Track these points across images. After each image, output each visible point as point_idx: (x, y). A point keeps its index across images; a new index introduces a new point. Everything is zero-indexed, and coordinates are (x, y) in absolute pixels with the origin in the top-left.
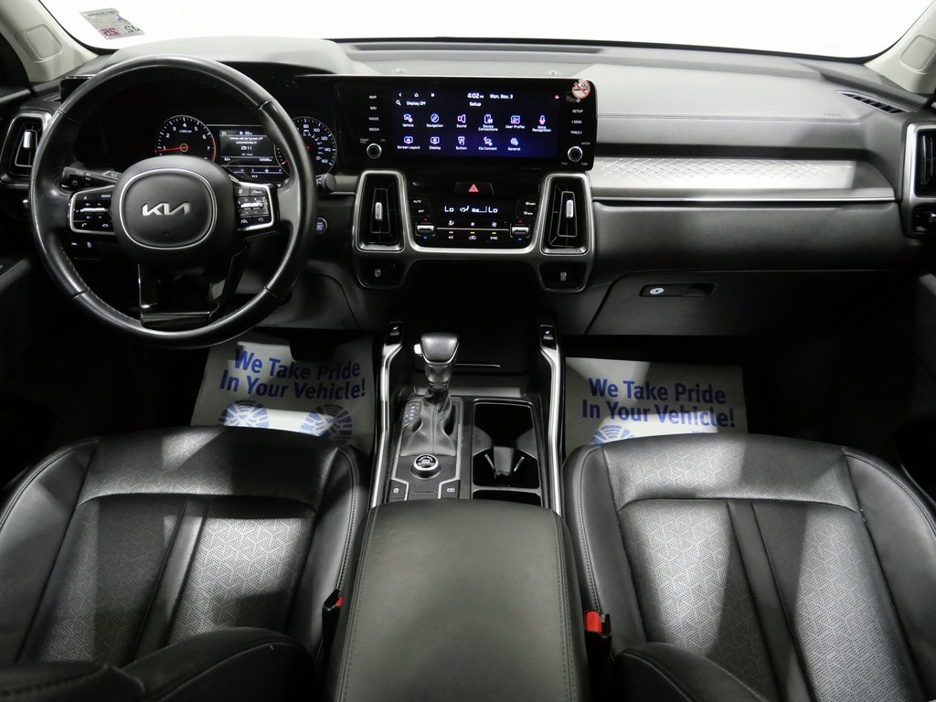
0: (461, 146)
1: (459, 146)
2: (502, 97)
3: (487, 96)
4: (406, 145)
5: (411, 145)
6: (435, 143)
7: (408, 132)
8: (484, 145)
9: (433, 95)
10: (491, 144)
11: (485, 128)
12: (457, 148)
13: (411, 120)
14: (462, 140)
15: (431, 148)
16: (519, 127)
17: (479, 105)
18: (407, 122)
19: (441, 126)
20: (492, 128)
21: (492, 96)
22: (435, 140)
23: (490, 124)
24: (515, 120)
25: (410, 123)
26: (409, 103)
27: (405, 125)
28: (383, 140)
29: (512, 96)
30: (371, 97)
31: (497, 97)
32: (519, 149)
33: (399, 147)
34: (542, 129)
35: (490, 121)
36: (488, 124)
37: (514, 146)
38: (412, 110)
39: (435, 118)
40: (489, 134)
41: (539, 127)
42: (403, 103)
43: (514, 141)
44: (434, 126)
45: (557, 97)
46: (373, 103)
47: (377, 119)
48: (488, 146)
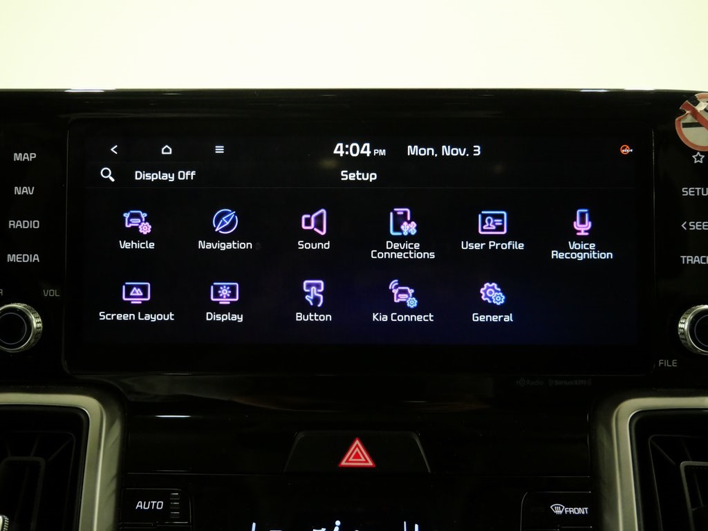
0: (314, 309)
1: (306, 309)
2: (447, 151)
3: (397, 151)
4: (129, 308)
5: (144, 308)
6: (225, 301)
7: (137, 266)
8: (388, 305)
9: (220, 149)
10: (412, 303)
11: (394, 251)
12: (299, 317)
13: (145, 229)
14: (314, 290)
15: (211, 316)
16: (506, 246)
17: (372, 177)
18: (134, 234)
19: (248, 245)
20: (415, 252)
21: (413, 150)
22: (225, 292)
23: (410, 238)
24: (491, 223)
25: (142, 238)
26: (140, 175)
27: (126, 245)
28: (52, 293)
29: (478, 150)
30: (18, 157)
31: (428, 151)
32: (508, 318)
33: (103, 316)
34: (583, 252)
35: (409, 228)
36: (401, 239)
37: (491, 309)
38: (149, 197)
39: (226, 220)
40: (407, 272)
41: (573, 246)
42: (123, 174)
43: (492, 293)
44: (223, 246)
45: (626, 150)
46: (23, 173)
47: (34, 224)
48: (403, 309)
